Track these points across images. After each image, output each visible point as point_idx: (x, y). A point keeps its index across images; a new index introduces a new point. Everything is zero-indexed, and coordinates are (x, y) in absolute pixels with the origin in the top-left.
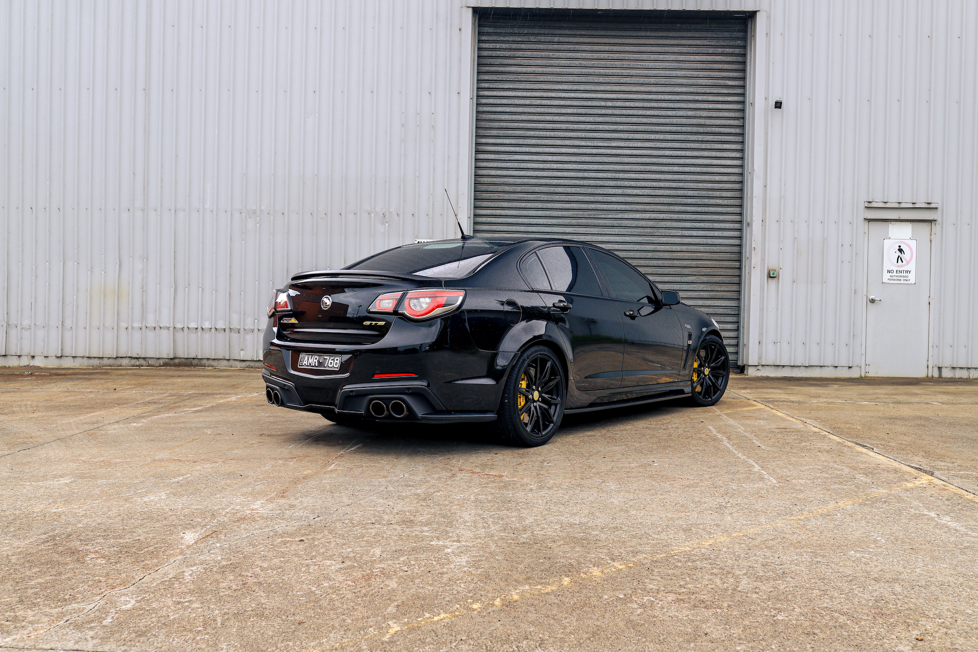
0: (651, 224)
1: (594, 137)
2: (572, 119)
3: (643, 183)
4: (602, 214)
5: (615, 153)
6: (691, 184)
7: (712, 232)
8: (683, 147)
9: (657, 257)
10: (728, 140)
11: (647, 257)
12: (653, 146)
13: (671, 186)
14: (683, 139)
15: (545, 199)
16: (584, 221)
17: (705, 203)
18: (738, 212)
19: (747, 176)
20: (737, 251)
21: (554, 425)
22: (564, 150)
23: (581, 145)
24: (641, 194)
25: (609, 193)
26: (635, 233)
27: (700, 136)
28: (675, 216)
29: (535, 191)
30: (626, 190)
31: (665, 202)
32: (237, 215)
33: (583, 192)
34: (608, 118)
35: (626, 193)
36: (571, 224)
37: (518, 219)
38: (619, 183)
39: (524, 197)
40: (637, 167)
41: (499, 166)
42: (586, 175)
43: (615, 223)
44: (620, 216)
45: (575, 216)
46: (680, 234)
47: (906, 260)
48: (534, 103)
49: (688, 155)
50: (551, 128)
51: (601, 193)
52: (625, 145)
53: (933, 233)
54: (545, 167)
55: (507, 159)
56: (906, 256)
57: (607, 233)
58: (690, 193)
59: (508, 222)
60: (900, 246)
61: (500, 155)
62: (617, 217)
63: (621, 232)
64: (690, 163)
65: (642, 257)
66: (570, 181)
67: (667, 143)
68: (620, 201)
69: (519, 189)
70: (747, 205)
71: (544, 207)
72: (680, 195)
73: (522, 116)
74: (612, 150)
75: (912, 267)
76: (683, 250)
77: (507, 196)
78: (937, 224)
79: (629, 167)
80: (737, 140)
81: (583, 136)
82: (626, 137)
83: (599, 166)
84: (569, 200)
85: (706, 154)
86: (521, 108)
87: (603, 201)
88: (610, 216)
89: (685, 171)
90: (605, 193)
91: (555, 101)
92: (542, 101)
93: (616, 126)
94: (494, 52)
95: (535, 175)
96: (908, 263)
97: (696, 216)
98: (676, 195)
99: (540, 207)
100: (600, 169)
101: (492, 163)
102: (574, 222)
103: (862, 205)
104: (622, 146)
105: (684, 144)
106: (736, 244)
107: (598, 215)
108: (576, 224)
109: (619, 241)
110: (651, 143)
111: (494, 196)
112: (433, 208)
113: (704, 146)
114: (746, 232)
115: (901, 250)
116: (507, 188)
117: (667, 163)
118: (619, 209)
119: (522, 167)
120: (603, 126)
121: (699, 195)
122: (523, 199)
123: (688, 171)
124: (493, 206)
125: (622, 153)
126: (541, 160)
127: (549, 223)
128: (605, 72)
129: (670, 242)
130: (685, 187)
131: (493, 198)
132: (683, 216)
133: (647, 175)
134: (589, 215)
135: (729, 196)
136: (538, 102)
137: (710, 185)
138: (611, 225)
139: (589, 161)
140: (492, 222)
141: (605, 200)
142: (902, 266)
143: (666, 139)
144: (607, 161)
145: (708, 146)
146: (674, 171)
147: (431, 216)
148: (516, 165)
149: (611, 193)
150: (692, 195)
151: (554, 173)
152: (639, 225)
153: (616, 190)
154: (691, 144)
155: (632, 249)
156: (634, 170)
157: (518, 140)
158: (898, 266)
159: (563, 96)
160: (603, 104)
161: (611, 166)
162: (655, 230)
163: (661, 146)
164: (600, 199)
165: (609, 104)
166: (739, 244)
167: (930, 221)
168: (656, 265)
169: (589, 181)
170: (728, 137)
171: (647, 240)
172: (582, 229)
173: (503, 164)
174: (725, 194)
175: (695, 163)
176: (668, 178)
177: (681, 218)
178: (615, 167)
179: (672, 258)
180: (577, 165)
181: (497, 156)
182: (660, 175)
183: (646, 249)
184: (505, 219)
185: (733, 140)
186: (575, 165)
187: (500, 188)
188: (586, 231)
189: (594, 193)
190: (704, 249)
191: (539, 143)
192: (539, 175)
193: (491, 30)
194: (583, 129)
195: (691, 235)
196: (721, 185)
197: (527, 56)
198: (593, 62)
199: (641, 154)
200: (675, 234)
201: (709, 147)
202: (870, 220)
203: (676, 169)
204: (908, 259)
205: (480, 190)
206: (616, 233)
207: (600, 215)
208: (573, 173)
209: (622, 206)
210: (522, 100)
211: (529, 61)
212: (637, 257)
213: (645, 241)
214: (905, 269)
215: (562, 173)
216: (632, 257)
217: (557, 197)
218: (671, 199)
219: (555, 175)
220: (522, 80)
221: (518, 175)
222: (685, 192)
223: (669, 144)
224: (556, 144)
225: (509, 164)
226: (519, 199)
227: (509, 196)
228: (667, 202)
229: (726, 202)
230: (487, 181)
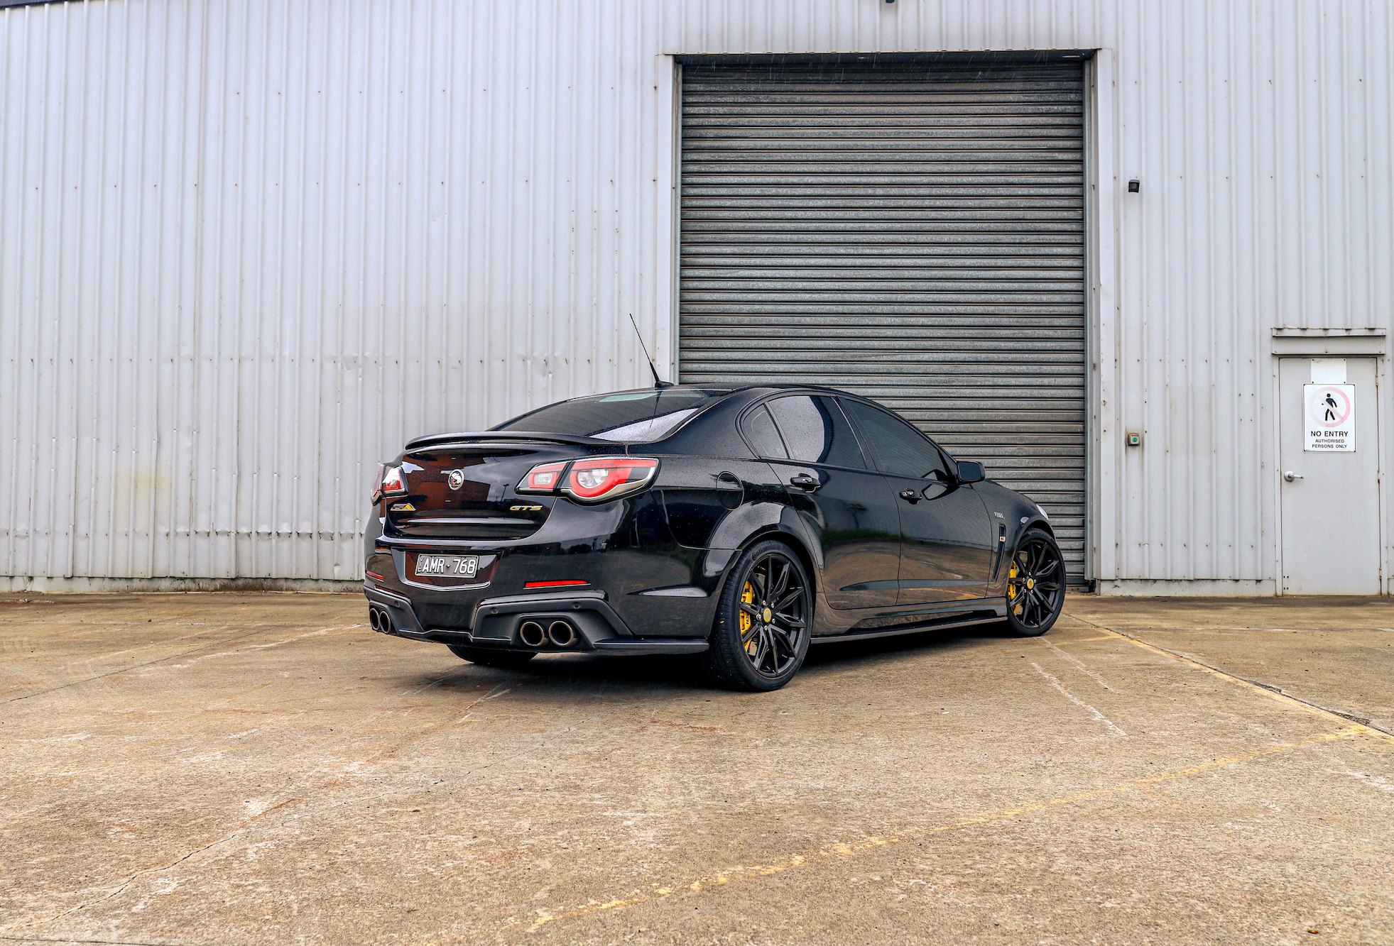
0: (946, 368)
1: (857, 241)
2: (823, 214)
3: (933, 307)
4: (873, 355)
5: (889, 264)
6: (1006, 308)
7: (1040, 380)
8: (992, 252)
9: (957, 418)
10: (1061, 241)
11: (941, 418)
12: (947, 253)
13: (976, 312)
14: (992, 241)
15: (787, 334)
16: (845, 367)
17: (1028, 336)
18: (1079, 348)
19: (1091, 294)
20: (1078, 407)
21: (796, 659)
22: (812, 261)
23: (838, 252)
24: (930, 323)
25: (881, 323)
26: (923, 383)
27: (1017, 236)
28: (983, 356)
29: (771, 323)
30: (907, 319)
31: (967, 336)
32: (329, 366)
33: (842, 323)
34: (878, 213)
35: (907, 323)
36: (825, 371)
37: (745, 365)
38: (896, 308)
39: (754, 332)
40: (924, 284)
41: (717, 287)
42: (847, 297)
43: (892, 368)
44: (899, 357)
45: (832, 359)
46: (990, 383)
47: (1339, 416)
48: (766, 193)
49: (999, 264)
50: (793, 229)
51: (870, 323)
52: (905, 252)
53: (1379, 375)
54: (786, 287)
55: (728, 275)
56: (1339, 410)
57: (880, 383)
58: (1005, 321)
59: (731, 370)
60: (1329, 395)
61: (718, 271)
62: (894, 359)
63: (901, 381)
64: (1003, 277)
65: (934, 418)
66: (822, 307)
67: (967, 248)
68: (898, 335)
69: (746, 320)
70: (1091, 337)
71: (785, 346)
72: (989, 324)
73: (750, 213)
74: (884, 260)
75: (1349, 425)
76: (996, 407)
77: (728, 331)
78: (1386, 361)
79: (911, 284)
80: (1074, 241)
81: (842, 240)
82: (906, 240)
83: (866, 284)
84: (822, 335)
85: (1027, 262)
86: (748, 201)
87: (873, 335)
88: (885, 358)
89: (995, 288)
90: (876, 323)
91: (798, 189)
92: (778, 189)
93: (890, 225)
94: (707, 119)
95: (770, 299)
96: (1343, 420)
97: (1014, 355)
98: (983, 324)
99: (778, 346)
100: (867, 288)
101: (706, 283)
102: (830, 367)
103: (1268, 334)
104: (900, 253)
105: (993, 248)
106: (1077, 396)
108: (833, 370)
110: (943, 248)
111: (709, 331)
112: (619, 350)
113: (1023, 250)
114: (1092, 378)
115: (1330, 401)
116: (729, 319)
117: (969, 277)
118: (897, 347)
119: (751, 287)
120: (871, 225)
121: (1018, 324)
122: (753, 335)
123: (1001, 288)
124: (708, 346)
125: (901, 264)
126: (778, 276)
127: (793, 370)
128: (873, 145)
129: (976, 395)
130: (997, 312)
131: (707, 334)
132: (995, 356)
133: (938, 296)
134: (852, 357)
135: (1064, 324)
136: (773, 191)
137: (1035, 308)
138: (885, 371)
139: (851, 276)
140: (708, 369)
141: (877, 335)
142: (1333, 425)
143: (966, 241)
144: (878, 276)
145: (1030, 250)
146: (979, 288)
147: (615, 363)
148: (741, 285)
149: (885, 323)
150: (1007, 324)
151: (799, 295)
152: (928, 371)
153: (893, 319)
154: (1003, 248)
155: (919, 407)
156: (919, 288)
157: (743, 248)
158: (1328, 426)
159: (809, 181)
160: (870, 191)
161: (885, 284)
162: (953, 378)
163: (959, 252)
164: (869, 332)
165: (880, 191)
166: (1081, 395)
167: (1375, 357)
168: (955, 430)
169: (852, 307)
170: (1060, 237)
171: (941, 393)
172: (842, 378)
173: (722, 283)
174: (1057, 322)
175: (1011, 277)
176: (970, 300)
177: (991, 360)
178: (891, 284)
179: (979, 418)
180: (833, 283)
181: (713, 271)
182: (959, 296)
183: (940, 407)
184: (726, 365)
185: (1067, 241)
186: (830, 283)
187: (718, 319)
188: (849, 381)
189: (860, 323)
190: (1028, 404)
191: (776, 252)
192: (776, 299)
193: (700, 87)
194: (841, 229)
195: (1007, 384)
196: (1051, 309)
197: (755, 124)
198: (853, 131)
199: (929, 265)
200: (983, 384)
201: (1031, 253)
202: (1280, 357)
203: (982, 285)
204: (1342, 414)
205: (688, 322)
206: (894, 383)
207: (869, 356)
208: (827, 295)
209: (901, 343)
210: (749, 189)
211: (759, 131)
212: (926, 418)
213: (938, 395)
214: (1338, 429)
215: (810, 295)
216: (919, 418)
217: (804, 331)
218: (976, 331)
219: (800, 299)
220: (749, 159)
221: (744, 299)
222: (997, 319)
223: (971, 248)
224: (802, 252)
225: (730, 283)
226: (748, 334)
227: (732, 331)
228: (970, 336)
229: (1059, 333)
230: (699, 309)
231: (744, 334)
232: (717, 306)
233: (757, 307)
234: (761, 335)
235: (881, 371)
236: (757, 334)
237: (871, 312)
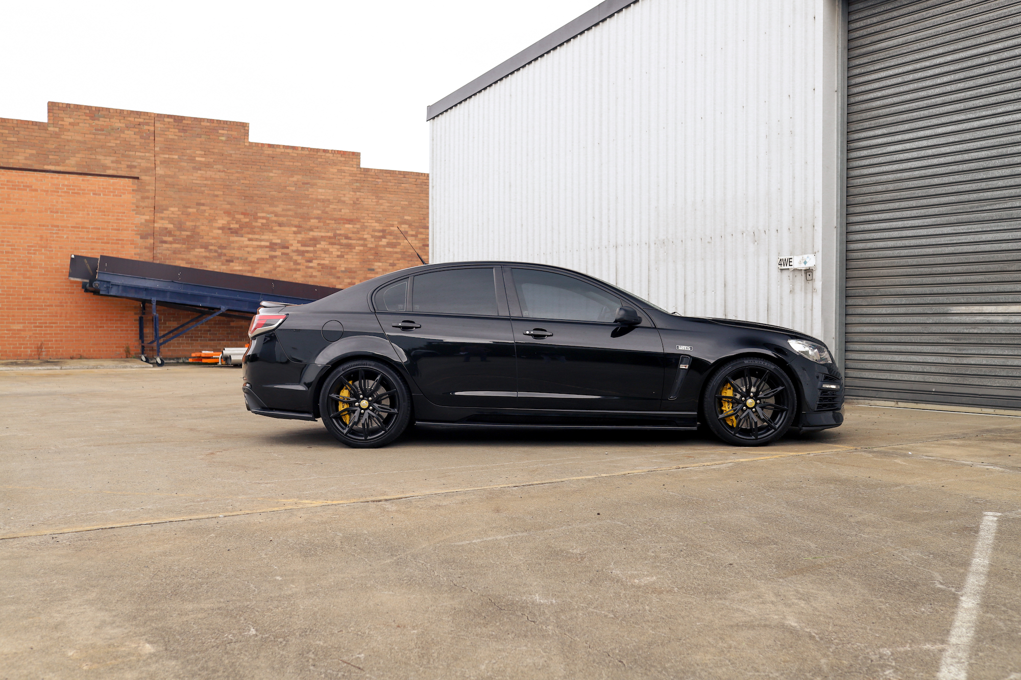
1: (975, 106)
2: (948, 88)
4: (987, 205)
5: (1001, 122)
15: (920, 195)
16: (965, 217)
25: (994, 176)
29: (909, 187)
30: (1016, 169)
32: (652, 245)
34: (992, 77)
37: (891, 223)
38: (1006, 161)
39: (897, 196)
41: (872, 163)
43: (1004, 214)
44: (1009, 205)
45: (956, 212)
48: (906, 80)
50: (925, 105)
51: (985, 177)
55: (880, 152)
59: (881, 228)
61: (874, 150)
62: (1005, 206)
63: (1011, 225)
68: (1008, 185)
69: (891, 187)
73: (894, 99)
77: (879, 197)
81: (962, 108)
83: (981, 142)
84: (947, 192)
86: (893, 89)
87: (987, 187)
88: (988, 208)
90: (990, 176)
91: (929, 71)
92: (915, 75)
93: (1002, 86)
94: (864, 30)
99: (914, 205)
101: (865, 161)
102: (953, 219)
107: (981, 206)
108: (956, 221)
109: (1008, 238)
112: (794, 221)
116: (880, 188)
118: (1007, 195)
119: (895, 160)
120: (986, 89)
122: (896, 198)
125: (1011, 120)
126: (915, 147)
127: (926, 224)
128: (989, 17)
134: (970, 208)
136: (911, 77)
138: (998, 218)
140: (866, 229)
141: (990, 186)
147: (792, 230)
149: (997, 175)
153: (1004, 171)
157: (890, 128)
159: (938, 62)
160: (986, 59)
164: (983, 185)
165: (994, 57)
172: (962, 227)
173: (878, 159)
180: (955, 146)
181: (869, 151)
184: (878, 225)
186: (953, 147)
187: (873, 189)
188: (968, 229)
189: (976, 178)
191: (913, 127)
192: (913, 167)
193: (861, 6)
194: (962, 98)
197: (898, 24)
198: (973, 9)
205: (853, 194)
206: (1006, 228)
207: (984, 206)
210: (894, 79)
211: (901, 29)
220: (894, 54)
225: (881, 158)
226: (892, 198)
227: (882, 197)
230: (860, 182)
231: (890, 198)
232: (872, 178)
233: (899, 176)
234: (902, 197)
235: (995, 218)
236: (899, 197)
237: (986, 167)
